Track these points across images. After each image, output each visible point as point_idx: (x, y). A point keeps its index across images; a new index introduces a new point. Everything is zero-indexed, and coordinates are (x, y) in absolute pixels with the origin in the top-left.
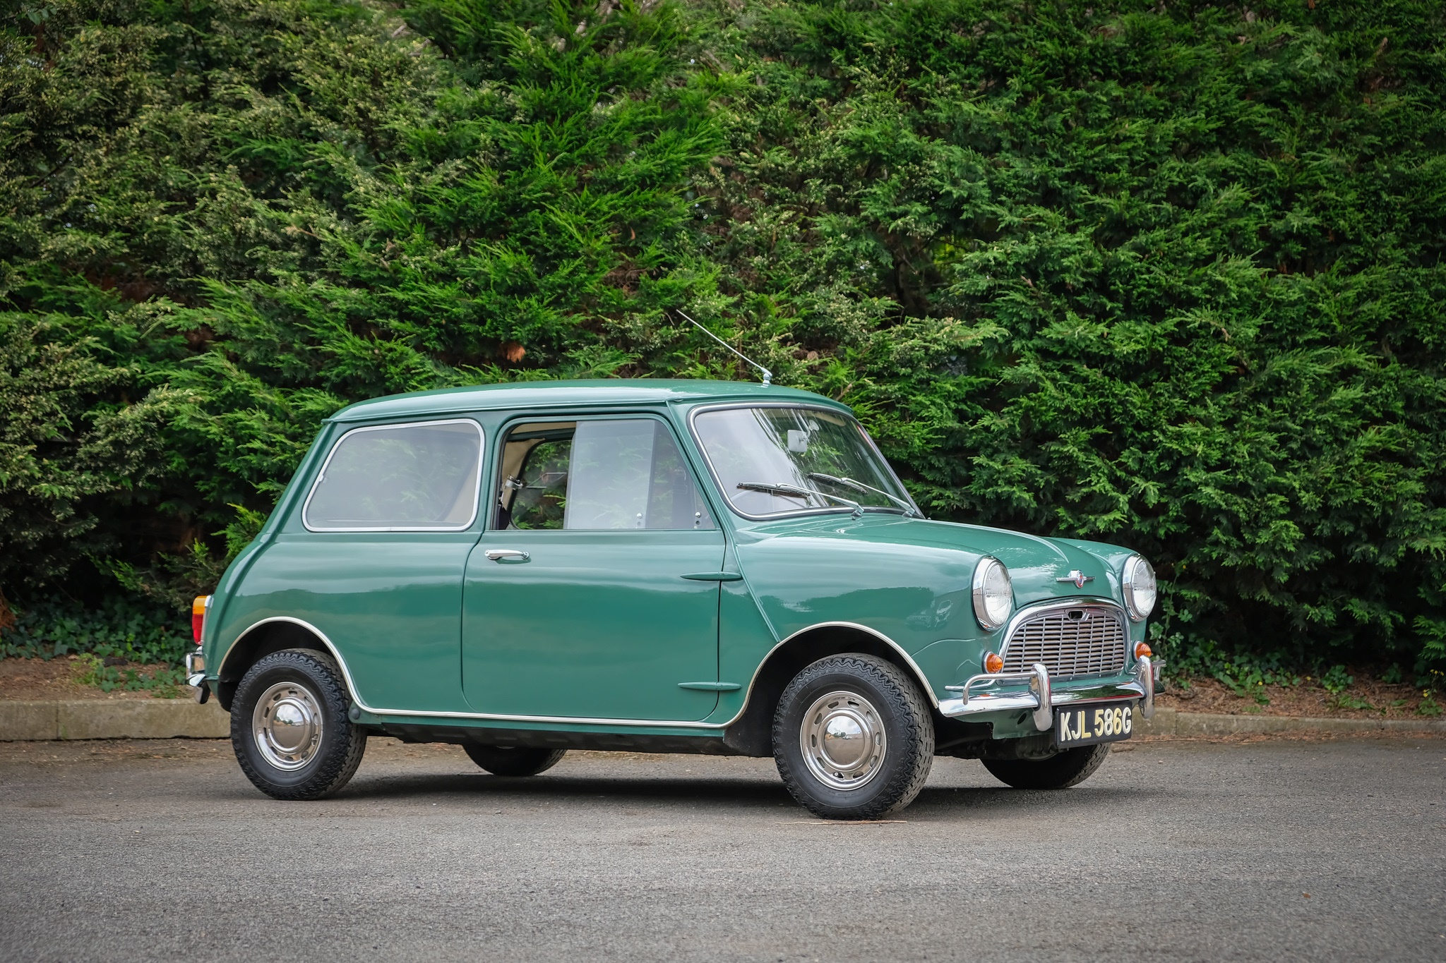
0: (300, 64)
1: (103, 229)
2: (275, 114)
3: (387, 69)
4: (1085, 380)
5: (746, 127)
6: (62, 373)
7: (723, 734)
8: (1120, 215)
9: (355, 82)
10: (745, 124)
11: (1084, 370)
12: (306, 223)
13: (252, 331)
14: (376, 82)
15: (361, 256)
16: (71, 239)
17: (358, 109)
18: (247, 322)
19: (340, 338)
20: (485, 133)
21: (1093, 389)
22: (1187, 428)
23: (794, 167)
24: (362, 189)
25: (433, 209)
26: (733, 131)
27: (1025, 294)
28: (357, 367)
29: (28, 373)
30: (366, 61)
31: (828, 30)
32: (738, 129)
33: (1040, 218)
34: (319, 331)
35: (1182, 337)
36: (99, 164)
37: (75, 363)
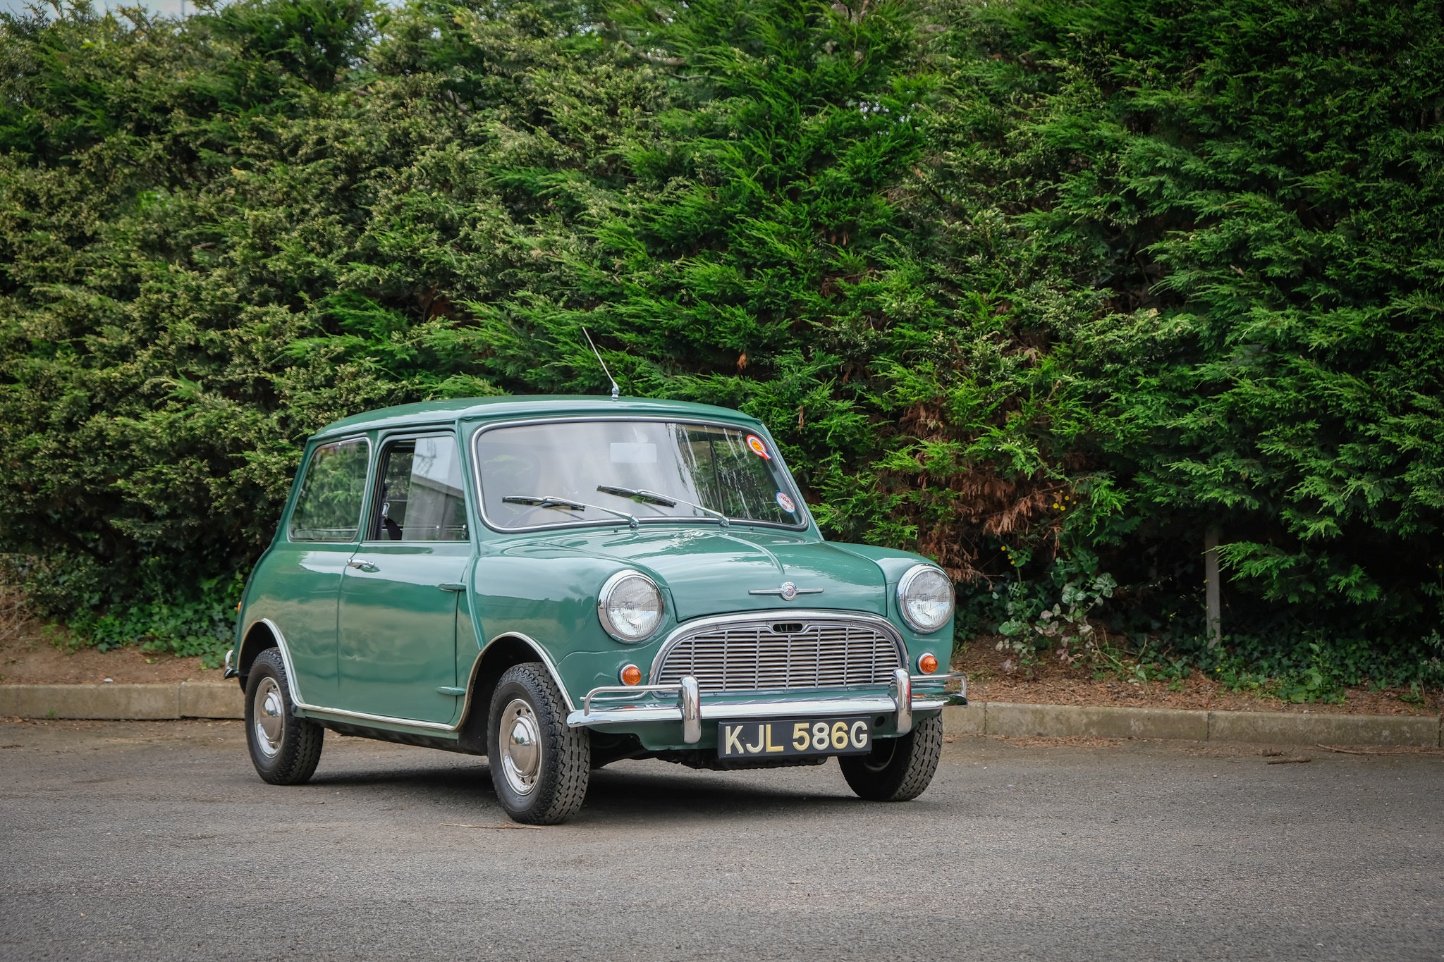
0: (550, 97)
1: (384, 261)
2: (522, 146)
3: (625, 96)
4: (1293, 372)
5: (951, 129)
6: (350, 391)
7: (456, 736)
8: (1329, 194)
9: (594, 111)
10: (952, 124)
11: (1299, 361)
12: (549, 245)
13: (506, 347)
14: (612, 112)
15: (595, 273)
16: (363, 271)
17: (596, 137)
18: (499, 339)
19: (574, 352)
20: (700, 151)
21: (1304, 382)
22: (1409, 420)
23: (1001, 165)
24: (593, 211)
25: (657, 227)
26: (940, 131)
27: (1236, 284)
28: (594, 378)
29: (326, 392)
30: (603, 90)
31: (1040, 24)
32: (947, 131)
33: (1246, 205)
34: (559, 346)
35: (1403, 322)
36: (390, 200)
37: (360, 381)
